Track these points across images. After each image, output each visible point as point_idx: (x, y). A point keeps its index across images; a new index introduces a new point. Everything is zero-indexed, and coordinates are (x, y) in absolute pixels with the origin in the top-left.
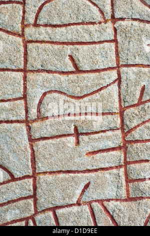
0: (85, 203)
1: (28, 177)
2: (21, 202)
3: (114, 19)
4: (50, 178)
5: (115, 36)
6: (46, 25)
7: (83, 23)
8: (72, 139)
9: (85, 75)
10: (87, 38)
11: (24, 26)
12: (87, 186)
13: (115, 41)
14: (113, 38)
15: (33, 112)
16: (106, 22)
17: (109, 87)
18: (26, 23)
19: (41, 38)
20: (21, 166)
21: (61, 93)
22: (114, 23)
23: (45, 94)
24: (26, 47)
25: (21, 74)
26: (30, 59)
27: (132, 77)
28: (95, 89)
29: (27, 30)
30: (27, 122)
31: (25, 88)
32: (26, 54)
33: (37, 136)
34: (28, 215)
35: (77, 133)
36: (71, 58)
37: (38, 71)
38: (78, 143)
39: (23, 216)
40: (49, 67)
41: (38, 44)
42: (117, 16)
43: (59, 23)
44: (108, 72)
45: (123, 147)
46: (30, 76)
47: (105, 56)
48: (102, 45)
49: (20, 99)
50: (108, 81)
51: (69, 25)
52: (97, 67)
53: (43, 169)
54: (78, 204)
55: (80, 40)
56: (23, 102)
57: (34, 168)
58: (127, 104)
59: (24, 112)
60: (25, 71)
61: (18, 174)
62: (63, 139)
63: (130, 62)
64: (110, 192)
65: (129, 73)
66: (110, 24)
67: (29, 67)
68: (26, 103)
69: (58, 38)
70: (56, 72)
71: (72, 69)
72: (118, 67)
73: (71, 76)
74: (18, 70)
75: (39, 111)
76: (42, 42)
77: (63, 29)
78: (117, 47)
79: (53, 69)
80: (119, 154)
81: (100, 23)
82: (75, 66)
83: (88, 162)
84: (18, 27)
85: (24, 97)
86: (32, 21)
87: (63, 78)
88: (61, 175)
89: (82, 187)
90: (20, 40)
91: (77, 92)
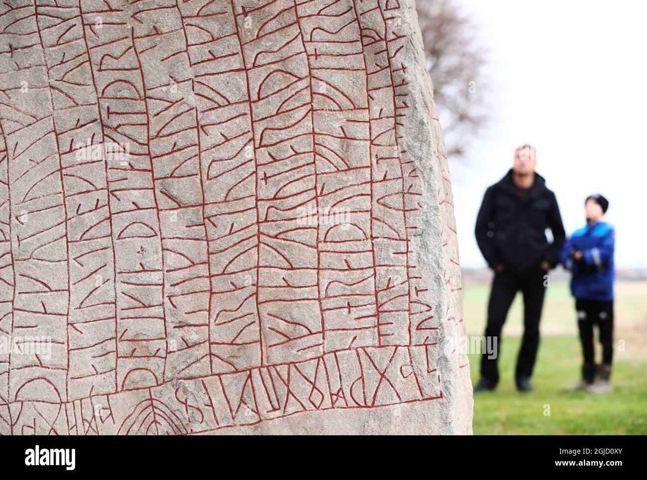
0: (354, 349)
1: (320, 332)
2: (315, 347)
3: (372, 238)
4: (333, 333)
5: (373, 248)
6: (331, 242)
7: (353, 240)
8: (346, 310)
9: (354, 271)
10: (356, 249)
11: (318, 242)
12: (355, 338)
13: (373, 251)
14: (371, 249)
15: (323, 294)
16: (367, 239)
17: (369, 279)
18: (319, 240)
19: (328, 249)
20: (315, 326)
21: (339, 282)
22: (372, 240)
23: (330, 283)
24: (319, 255)
25: (316, 271)
26: (321, 262)
27: (383, 272)
28: (360, 280)
29: (320, 245)
30: (319, 300)
31: (318, 279)
32: (319, 259)
33: (325, 308)
34: (319, 355)
35: (349, 306)
36: (346, 261)
37: (326, 269)
38: (349, 312)
39: (317, 356)
40: (333, 267)
41: (326, 253)
42: (374, 236)
43: (339, 240)
44: (368, 269)
45: (377, 315)
46: (321, 272)
47: (366, 260)
48: (364, 253)
49: (315, 285)
50: (368, 275)
51: (345, 241)
52: (361, 267)
53: (329, 328)
54: (350, 349)
55: (351, 250)
56: (317, 287)
57: (323, 327)
58: (380, 289)
59: (318, 294)
60: (318, 269)
61: (313, 331)
62: (341, 310)
63: (382, 264)
64: (369, 342)
65: (381, 271)
66: (369, 240)
67: (321, 267)
68: (319, 288)
69: (338, 249)
70: (337, 270)
71: (346, 267)
72: (375, 266)
73: (346, 272)
74: (314, 269)
75: (326, 293)
76: (329, 251)
77: (341, 244)
78: (373, 255)
79: (336, 267)
80: (375, 319)
81: (364, 240)
82: (349, 266)
83: (356, 324)
84: (314, 243)
85: (318, 285)
86: (322, 239)
87: (341, 273)
88: (340, 332)
89: (352, 339)
90: (315, 250)
91: (350, 282)
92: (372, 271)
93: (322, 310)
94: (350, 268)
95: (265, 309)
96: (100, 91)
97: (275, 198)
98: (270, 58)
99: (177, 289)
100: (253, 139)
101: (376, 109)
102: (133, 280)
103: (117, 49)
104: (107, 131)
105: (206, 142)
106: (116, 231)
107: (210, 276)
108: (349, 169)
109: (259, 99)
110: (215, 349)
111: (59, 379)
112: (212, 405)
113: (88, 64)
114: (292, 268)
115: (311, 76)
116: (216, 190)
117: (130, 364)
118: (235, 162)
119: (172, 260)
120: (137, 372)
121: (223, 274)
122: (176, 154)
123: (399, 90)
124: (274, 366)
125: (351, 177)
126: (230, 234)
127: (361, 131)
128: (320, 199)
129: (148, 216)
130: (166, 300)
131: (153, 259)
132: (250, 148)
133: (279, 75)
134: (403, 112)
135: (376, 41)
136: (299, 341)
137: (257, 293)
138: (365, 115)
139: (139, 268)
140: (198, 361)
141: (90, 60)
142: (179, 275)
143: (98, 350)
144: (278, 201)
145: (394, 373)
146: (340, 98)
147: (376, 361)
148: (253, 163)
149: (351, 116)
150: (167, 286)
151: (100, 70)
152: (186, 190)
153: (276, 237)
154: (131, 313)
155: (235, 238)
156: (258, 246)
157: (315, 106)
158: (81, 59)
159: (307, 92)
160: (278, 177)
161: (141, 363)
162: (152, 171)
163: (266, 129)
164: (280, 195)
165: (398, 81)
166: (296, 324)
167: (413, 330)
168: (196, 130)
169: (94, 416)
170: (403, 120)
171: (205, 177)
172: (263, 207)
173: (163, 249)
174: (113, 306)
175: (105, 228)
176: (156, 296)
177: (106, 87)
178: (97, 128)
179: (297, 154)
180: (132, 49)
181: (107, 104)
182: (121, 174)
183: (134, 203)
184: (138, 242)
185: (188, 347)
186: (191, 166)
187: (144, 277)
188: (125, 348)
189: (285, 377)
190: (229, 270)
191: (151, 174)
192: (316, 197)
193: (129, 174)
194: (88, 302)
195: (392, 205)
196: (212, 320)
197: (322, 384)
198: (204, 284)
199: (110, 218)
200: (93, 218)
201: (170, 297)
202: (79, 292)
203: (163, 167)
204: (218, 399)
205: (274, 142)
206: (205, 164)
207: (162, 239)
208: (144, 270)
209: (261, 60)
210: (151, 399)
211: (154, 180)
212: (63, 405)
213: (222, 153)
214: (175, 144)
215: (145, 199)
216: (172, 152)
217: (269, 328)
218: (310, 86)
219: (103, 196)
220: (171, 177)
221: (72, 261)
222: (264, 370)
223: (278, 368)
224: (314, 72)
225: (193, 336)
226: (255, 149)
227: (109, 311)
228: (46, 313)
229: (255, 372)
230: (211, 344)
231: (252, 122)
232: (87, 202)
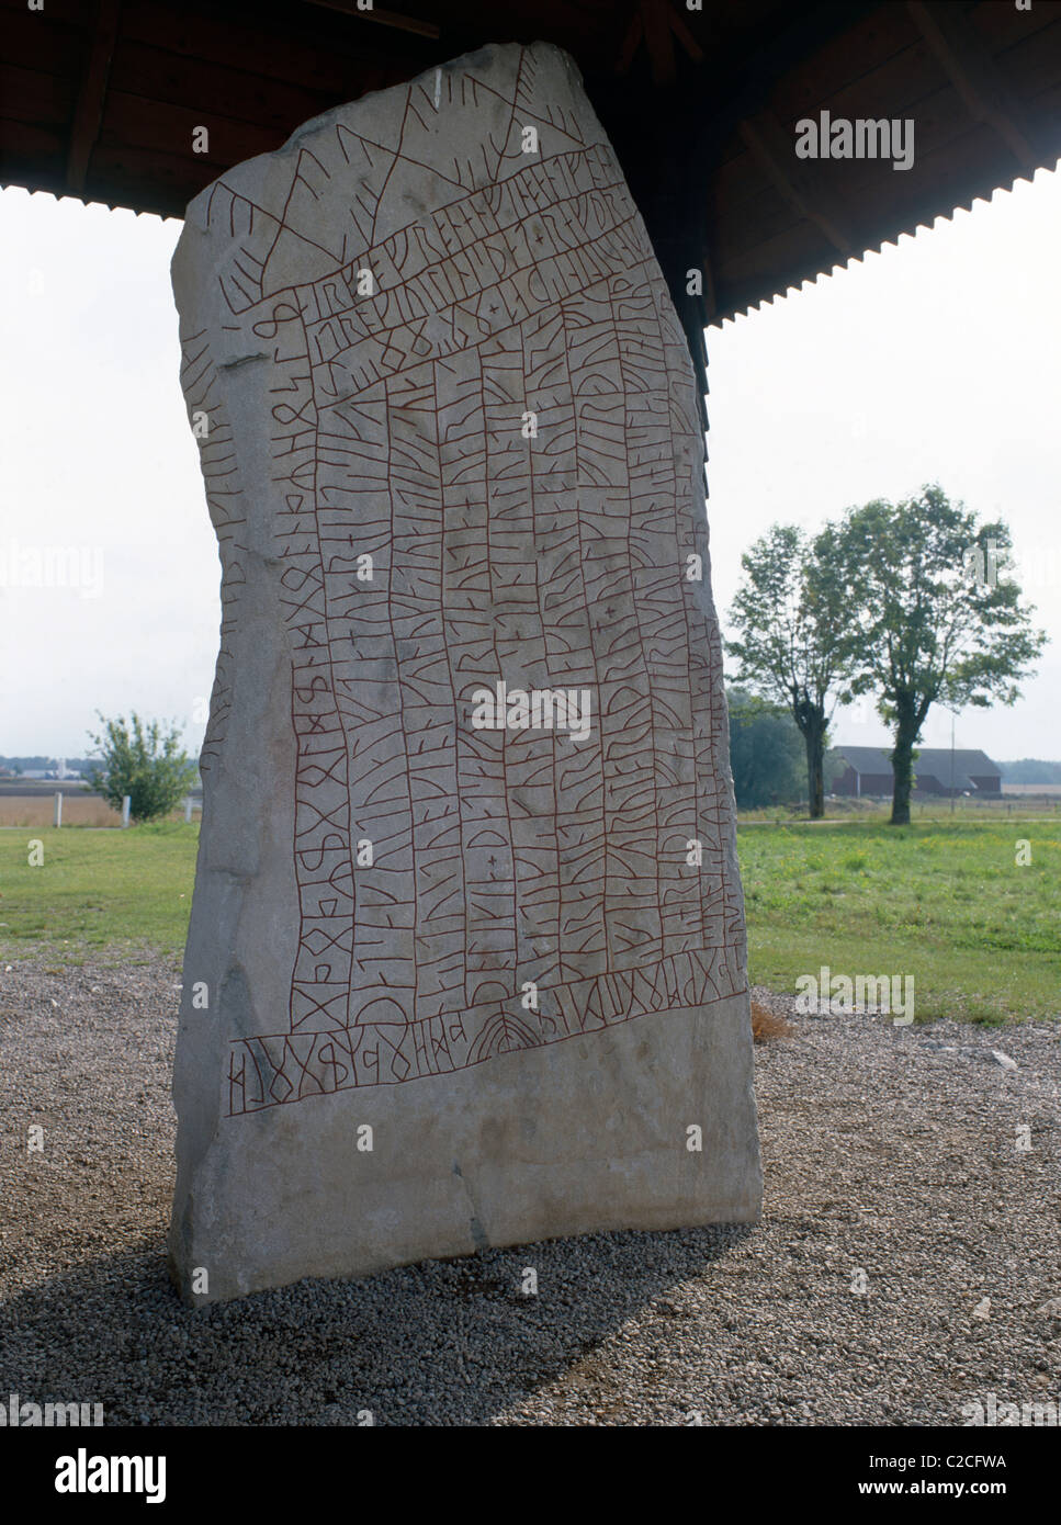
0: (686, 952)
1: (659, 938)
2: (655, 953)
4: (670, 939)
6: (667, 853)
7: (684, 851)
8: (679, 916)
9: (685, 880)
12: (686, 942)
15: (661, 902)
17: (696, 887)
18: (658, 852)
19: (665, 859)
21: (674, 890)
23: (667, 891)
24: (658, 865)
25: (656, 880)
26: (660, 872)
27: (706, 880)
28: (690, 888)
29: (659, 856)
30: (658, 907)
31: (658, 888)
32: (658, 869)
33: (663, 915)
34: (659, 960)
35: (681, 913)
36: (679, 870)
37: (663, 878)
38: (682, 918)
39: (656, 960)
40: (669, 876)
41: (664, 863)
43: (673, 851)
45: (702, 920)
46: (660, 881)
49: (655, 894)
50: (695, 883)
51: (678, 852)
53: (667, 934)
54: (683, 952)
56: (656, 896)
57: (662, 933)
58: (704, 896)
59: (657, 902)
60: (657, 878)
61: (654, 937)
62: (675, 916)
64: (697, 945)
67: (660, 877)
68: (658, 897)
70: (672, 878)
73: (679, 881)
74: (654, 878)
75: (664, 901)
76: (666, 862)
77: (675, 855)
80: (700, 924)
82: (681, 875)
83: (686, 929)
84: (654, 854)
85: (657, 893)
86: (661, 850)
87: (675, 882)
88: (675, 937)
89: (683, 943)
90: (655, 861)
91: (682, 890)
92: (698, 879)
93: (661, 918)
94: (681, 878)
95: (611, 918)
96: (457, 693)
97: (619, 811)
98: (620, 675)
99: (529, 900)
100: (601, 752)
101: (698, 729)
102: (482, 891)
103: (478, 650)
104: (462, 735)
105: (561, 753)
106: (466, 841)
107: (559, 887)
108: (680, 785)
109: (609, 714)
110: (566, 959)
111: (405, 999)
112: (563, 1015)
113: (445, 662)
114: (635, 878)
115: (651, 695)
116: (568, 802)
117: (481, 978)
118: (586, 775)
119: (523, 870)
120: (487, 986)
121: (572, 883)
122: (532, 763)
123: (716, 714)
124: (619, 972)
125: (682, 792)
126: (580, 844)
127: (688, 750)
128: (659, 811)
129: (500, 825)
130: (518, 910)
131: (504, 869)
132: (599, 759)
133: (626, 693)
134: (718, 733)
135: (702, 667)
136: (642, 947)
137: (604, 903)
138: (690, 736)
139: (489, 878)
140: (549, 971)
141: (448, 658)
142: (531, 886)
143: (444, 965)
144: (624, 814)
145: (715, 974)
146: (672, 718)
147: (703, 962)
148: (601, 775)
149: (681, 736)
150: (519, 896)
151: (458, 670)
152: (540, 800)
153: (620, 848)
154: (481, 925)
155: (586, 849)
156: (605, 856)
157: (656, 725)
158: (438, 657)
159: (648, 710)
160: (624, 791)
161: (494, 976)
162: (504, 778)
163: (613, 743)
164: (625, 807)
165: (716, 705)
166: (639, 931)
167: (727, 931)
168: (551, 740)
169: (444, 1036)
170: (717, 741)
171: (558, 788)
172: (609, 818)
173: (514, 859)
174: (463, 917)
175: (454, 837)
176: (507, 907)
177: (466, 687)
178: (450, 730)
179: (640, 769)
180: (493, 652)
181: (464, 707)
182: (472, 781)
183: (486, 811)
184: (489, 852)
185: (539, 957)
186: (545, 777)
187: (496, 888)
188: (473, 961)
189: (630, 982)
190: (578, 880)
191: (503, 782)
192: (655, 811)
193: (482, 781)
194: (435, 915)
195: (709, 818)
196: (562, 930)
197: (661, 988)
198: (552, 894)
199: (460, 826)
200: (443, 825)
201: (521, 907)
202: (427, 903)
203: (517, 775)
204: (568, 1009)
205: (620, 756)
206: (559, 774)
207: (513, 848)
208: (495, 881)
209: (613, 676)
210: (502, 1013)
211: (506, 788)
212: (410, 1026)
213: (575, 764)
214: (531, 752)
215: (498, 808)
216: (527, 760)
217: (617, 936)
218: (651, 704)
219: (453, 802)
220: (524, 785)
221: (418, 870)
222: (610, 976)
223: (623, 974)
224: (655, 693)
225: (545, 946)
226: (603, 761)
227: (458, 924)
228: (392, 928)
229: (602, 980)
230: (561, 953)
231: (602, 735)
232: (436, 809)
